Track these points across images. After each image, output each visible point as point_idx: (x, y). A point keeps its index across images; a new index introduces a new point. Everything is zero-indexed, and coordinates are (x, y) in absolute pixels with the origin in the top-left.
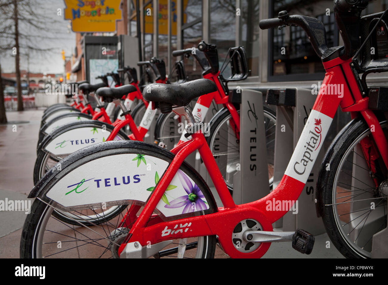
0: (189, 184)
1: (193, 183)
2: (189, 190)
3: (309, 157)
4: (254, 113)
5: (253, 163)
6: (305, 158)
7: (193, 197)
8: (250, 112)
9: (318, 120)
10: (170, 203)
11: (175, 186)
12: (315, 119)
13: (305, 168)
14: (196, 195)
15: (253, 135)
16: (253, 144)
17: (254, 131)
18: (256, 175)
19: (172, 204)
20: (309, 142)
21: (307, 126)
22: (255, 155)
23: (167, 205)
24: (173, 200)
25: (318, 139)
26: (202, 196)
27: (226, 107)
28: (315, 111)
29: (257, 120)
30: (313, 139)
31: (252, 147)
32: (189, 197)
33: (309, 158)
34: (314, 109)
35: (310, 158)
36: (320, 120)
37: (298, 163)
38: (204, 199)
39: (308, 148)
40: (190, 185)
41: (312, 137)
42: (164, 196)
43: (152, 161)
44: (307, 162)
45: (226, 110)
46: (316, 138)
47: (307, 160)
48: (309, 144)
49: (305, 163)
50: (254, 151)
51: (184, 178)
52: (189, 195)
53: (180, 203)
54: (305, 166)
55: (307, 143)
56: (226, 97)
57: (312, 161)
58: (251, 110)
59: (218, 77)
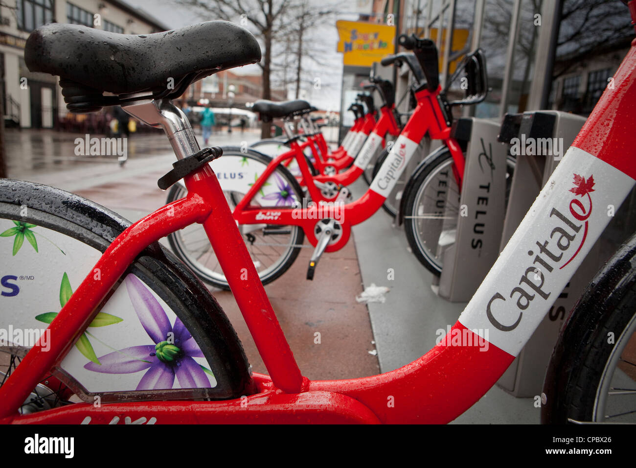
0: (160, 316)
1: (172, 317)
2: (159, 333)
3: (538, 285)
4: (489, 159)
5: (477, 237)
6: (525, 286)
7: (169, 353)
8: (483, 157)
9: (586, 179)
10: (100, 358)
11: (116, 318)
12: (576, 177)
13: (521, 313)
14: (178, 347)
15: (483, 193)
16: (482, 207)
17: (487, 188)
18: (479, 255)
19: (105, 364)
20: (547, 243)
21: (547, 193)
22: (482, 225)
23: (91, 363)
24: (112, 351)
25: (574, 236)
26: (196, 353)
27: (446, 145)
28: (579, 150)
29: (494, 171)
30: (558, 235)
31: (478, 213)
32: (158, 351)
33: (538, 289)
34: (578, 146)
35: (543, 289)
36: (591, 180)
37: (501, 297)
38: (202, 361)
39: (538, 259)
40: (162, 320)
41: (558, 229)
42: (82, 341)
43: (56, 245)
44: (530, 298)
45: (446, 150)
46: (571, 232)
47: (530, 291)
48: (543, 249)
49: (524, 301)
50: (481, 219)
51: (146, 300)
52: (159, 345)
53: (130, 362)
54: (523, 308)
55: (538, 243)
56: (448, 130)
57: (546, 296)
58: (485, 154)
59: (436, 97)
